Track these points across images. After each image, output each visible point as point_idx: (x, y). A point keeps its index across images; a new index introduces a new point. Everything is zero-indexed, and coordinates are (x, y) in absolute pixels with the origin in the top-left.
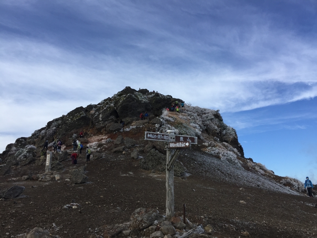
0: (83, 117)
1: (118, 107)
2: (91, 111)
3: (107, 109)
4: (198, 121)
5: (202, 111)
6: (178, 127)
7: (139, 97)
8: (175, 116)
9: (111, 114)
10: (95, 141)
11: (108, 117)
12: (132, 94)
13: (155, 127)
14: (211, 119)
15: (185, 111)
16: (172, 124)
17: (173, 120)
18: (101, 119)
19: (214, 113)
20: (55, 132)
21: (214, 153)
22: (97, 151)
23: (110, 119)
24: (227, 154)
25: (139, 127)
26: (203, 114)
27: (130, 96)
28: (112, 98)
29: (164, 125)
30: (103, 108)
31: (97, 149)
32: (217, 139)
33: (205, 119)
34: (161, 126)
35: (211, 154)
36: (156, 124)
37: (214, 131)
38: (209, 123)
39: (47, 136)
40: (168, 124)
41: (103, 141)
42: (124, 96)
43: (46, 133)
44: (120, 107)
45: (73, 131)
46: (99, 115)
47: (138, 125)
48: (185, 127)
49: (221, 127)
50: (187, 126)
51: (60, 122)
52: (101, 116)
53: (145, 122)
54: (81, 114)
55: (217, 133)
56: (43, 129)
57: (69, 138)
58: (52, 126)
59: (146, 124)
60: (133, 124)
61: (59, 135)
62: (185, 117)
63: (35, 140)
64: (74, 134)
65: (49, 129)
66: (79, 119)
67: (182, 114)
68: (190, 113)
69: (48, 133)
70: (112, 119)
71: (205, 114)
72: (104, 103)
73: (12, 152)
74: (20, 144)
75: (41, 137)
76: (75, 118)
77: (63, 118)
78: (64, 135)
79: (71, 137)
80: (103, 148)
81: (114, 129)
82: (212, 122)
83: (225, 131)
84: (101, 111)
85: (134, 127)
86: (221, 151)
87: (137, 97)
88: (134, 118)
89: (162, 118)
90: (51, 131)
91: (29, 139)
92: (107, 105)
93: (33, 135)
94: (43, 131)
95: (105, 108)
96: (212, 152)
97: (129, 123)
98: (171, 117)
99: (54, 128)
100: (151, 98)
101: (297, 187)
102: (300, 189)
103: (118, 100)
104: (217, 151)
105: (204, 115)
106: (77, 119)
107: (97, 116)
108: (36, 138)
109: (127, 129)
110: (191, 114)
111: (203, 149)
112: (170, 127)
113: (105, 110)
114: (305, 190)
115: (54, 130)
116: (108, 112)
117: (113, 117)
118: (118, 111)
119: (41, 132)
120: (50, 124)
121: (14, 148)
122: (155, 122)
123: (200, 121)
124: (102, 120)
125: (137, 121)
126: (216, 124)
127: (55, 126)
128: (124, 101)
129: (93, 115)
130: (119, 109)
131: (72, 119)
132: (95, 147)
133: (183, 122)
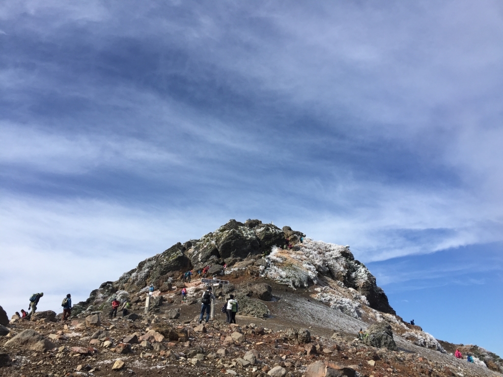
0: (179, 257)
1: (220, 245)
2: (190, 250)
3: (207, 248)
4: (318, 261)
5: (326, 247)
6: (285, 269)
7: (244, 232)
8: (285, 256)
9: (212, 253)
10: (192, 286)
11: (208, 257)
12: (236, 229)
13: (259, 269)
14: (337, 259)
15: (303, 248)
16: (280, 266)
17: (281, 261)
18: (200, 260)
19: (341, 250)
20: (147, 276)
21: (325, 300)
22: (193, 297)
23: (210, 259)
24: (342, 301)
25: (242, 270)
26: (326, 251)
27: (234, 232)
28: (214, 234)
29: (269, 267)
30: (203, 246)
31: (193, 294)
32: (341, 284)
33: (329, 258)
34: (265, 268)
35: (321, 301)
36: (261, 266)
37: (339, 274)
38: (332, 263)
39: (139, 280)
40: (275, 266)
41: (201, 285)
42: (227, 231)
43: (137, 276)
44: (222, 245)
45: (168, 274)
46: (198, 254)
47: (240, 267)
48: (295, 269)
49: (350, 268)
50: (298, 268)
51: (154, 262)
52: (200, 255)
53: (249, 263)
54: (178, 254)
55: (343, 276)
56: (133, 271)
57: (163, 282)
58: (144, 267)
59: (249, 266)
60: (235, 266)
61: (153, 279)
62: (298, 257)
63: (124, 285)
64: (170, 278)
65: (141, 272)
66: (176, 260)
67: (296, 253)
68: (308, 250)
69: (139, 276)
70: (213, 259)
71: (330, 251)
72: (204, 240)
73: (98, 300)
74: (107, 290)
75: (131, 281)
76: (171, 259)
77: (156, 258)
78: (158, 278)
79: (166, 281)
80: (200, 293)
81: (213, 272)
82: (337, 261)
83: (354, 273)
84: (201, 250)
85: (236, 269)
86: (334, 297)
87: (241, 232)
88: (237, 258)
89: (269, 259)
90: (143, 274)
91: (116, 284)
92: (207, 243)
93: (121, 279)
94: (134, 274)
95: (205, 246)
96: (322, 298)
97: (231, 264)
98: (280, 257)
99: (147, 270)
100: (260, 232)
101: (422, 342)
102: (427, 344)
103: (220, 236)
104: (328, 297)
105: (327, 254)
106: (173, 260)
107: (196, 256)
108: (125, 283)
109: (228, 271)
110: (310, 252)
111: (313, 296)
112: (277, 269)
113: (205, 249)
114: (433, 346)
115: (147, 272)
116: (209, 251)
117: (214, 257)
118: (219, 250)
119: (131, 275)
120: (141, 265)
121: (101, 295)
122: (259, 264)
123: (320, 261)
124: (202, 261)
125: (240, 263)
126: (342, 264)
127: (148, 268)
128: (226, 239)
129: (191, 255)
130: (220, 247)
131: (167, 260)
132: (192, 293)
133: (295, 262)
